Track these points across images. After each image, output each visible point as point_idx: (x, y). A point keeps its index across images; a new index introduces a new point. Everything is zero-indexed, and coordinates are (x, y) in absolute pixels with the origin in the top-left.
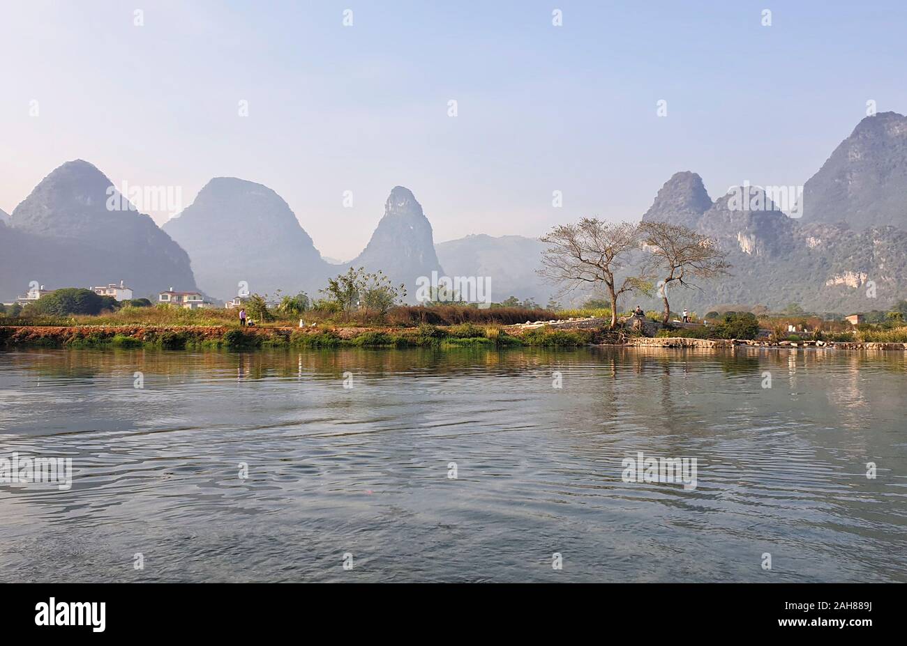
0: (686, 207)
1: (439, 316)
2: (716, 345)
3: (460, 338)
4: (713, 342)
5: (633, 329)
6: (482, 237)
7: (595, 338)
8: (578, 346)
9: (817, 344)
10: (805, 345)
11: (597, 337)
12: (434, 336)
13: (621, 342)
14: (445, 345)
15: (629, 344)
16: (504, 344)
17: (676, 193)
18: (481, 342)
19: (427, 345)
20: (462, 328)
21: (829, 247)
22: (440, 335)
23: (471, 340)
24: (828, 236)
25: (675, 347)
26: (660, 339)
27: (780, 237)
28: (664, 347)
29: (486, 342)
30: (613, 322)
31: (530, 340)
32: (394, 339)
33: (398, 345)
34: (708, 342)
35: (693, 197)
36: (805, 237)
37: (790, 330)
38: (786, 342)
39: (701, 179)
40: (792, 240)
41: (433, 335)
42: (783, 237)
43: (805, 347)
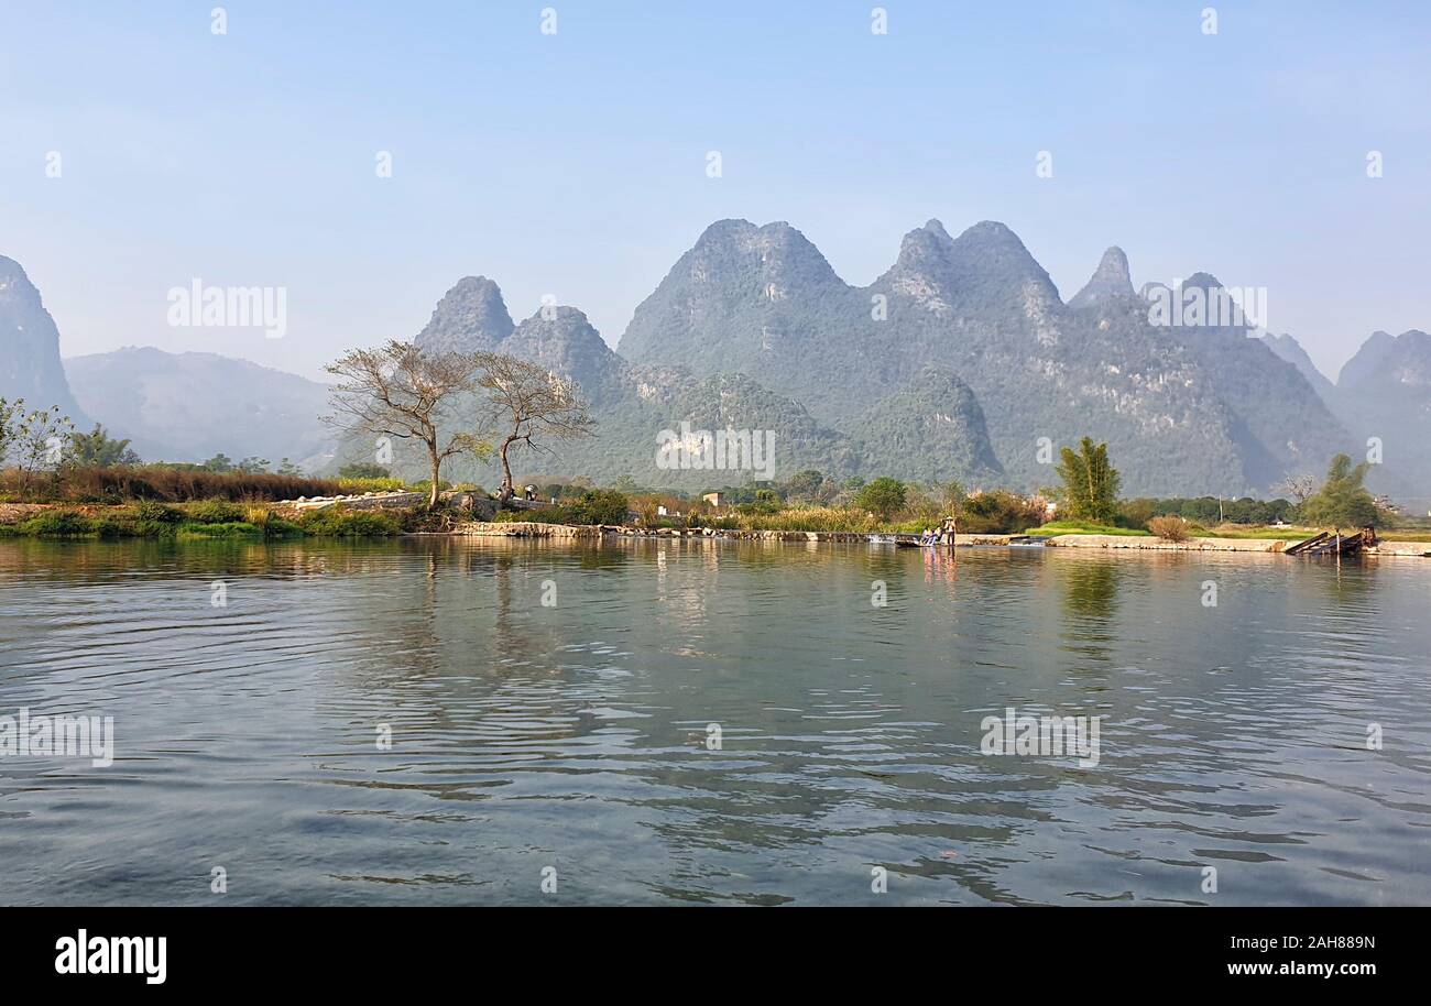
0: (477, 329)
1: (150, 487)
2: (578, 533)
3: (207, 523)
4: (575, 529)
5: (461, 509)
6: (150, 352)
7: (409, 523)
8: (388, 535)
9: (704, 533)
10: (690, 533)
11: (410, 521)
12: (165, 521)
13: (445, 528)
14: (184, 535)
15: (456, 531)
16: (278, 533)
17: (464, 308)
18: (241, 530)
19: (151, 535)
20: (206, 506)
21: (666, 398)
22: (173, 518)
23: (225, 526)
24: (664, 384)
25: (524, 536)
26: (500, 524)
27: (605, 381)
28: (508, 535)
29: (249, 530)
30: (433, 499)
31: (317, 526)
32: (97, 523)
33: (103, 534)
34: (569, 529)
35: (487, 314)
36: (635, 384)
37: (660, 513)
38: (666, 529)
39: (499, 290)
40: (619, 386)
41: (161, 519)
42: (609, 382)
43: (689, 537)
